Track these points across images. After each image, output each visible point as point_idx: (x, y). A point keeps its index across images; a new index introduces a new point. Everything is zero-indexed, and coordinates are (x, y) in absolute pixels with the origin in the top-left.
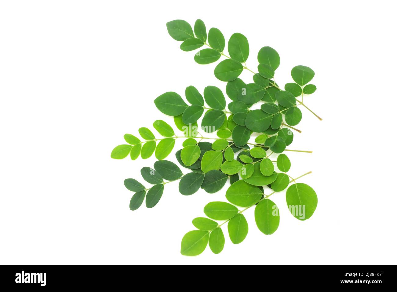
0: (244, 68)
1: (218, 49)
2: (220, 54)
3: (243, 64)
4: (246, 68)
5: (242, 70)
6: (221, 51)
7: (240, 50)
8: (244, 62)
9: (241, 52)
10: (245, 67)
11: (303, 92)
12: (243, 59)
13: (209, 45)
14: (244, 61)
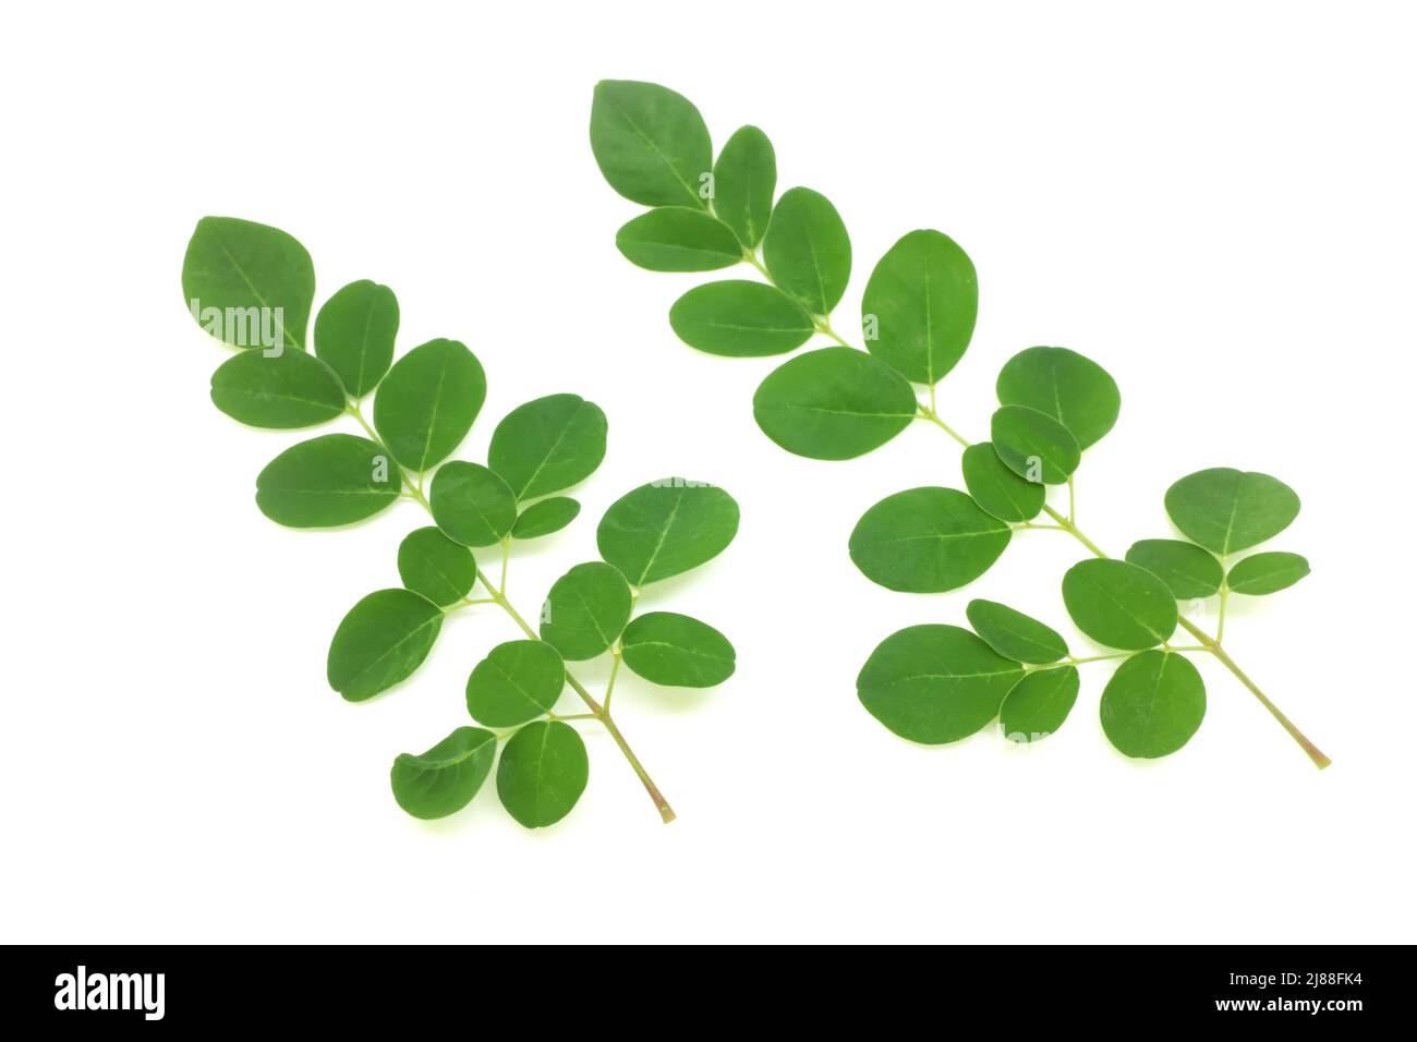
0: (919, 411)
1: (804, 300)
2: (813, 327)
3: (922, 395)
4: (930, 415)
5: (907, 421)
6: (820, 311)
7: (925, 323)
8: (927, 382)
9: (925, 333)
10: (925, 410)
11: (1230, 585)
12: (930, 369)
13: (764, 265)
14: (931, 380)
